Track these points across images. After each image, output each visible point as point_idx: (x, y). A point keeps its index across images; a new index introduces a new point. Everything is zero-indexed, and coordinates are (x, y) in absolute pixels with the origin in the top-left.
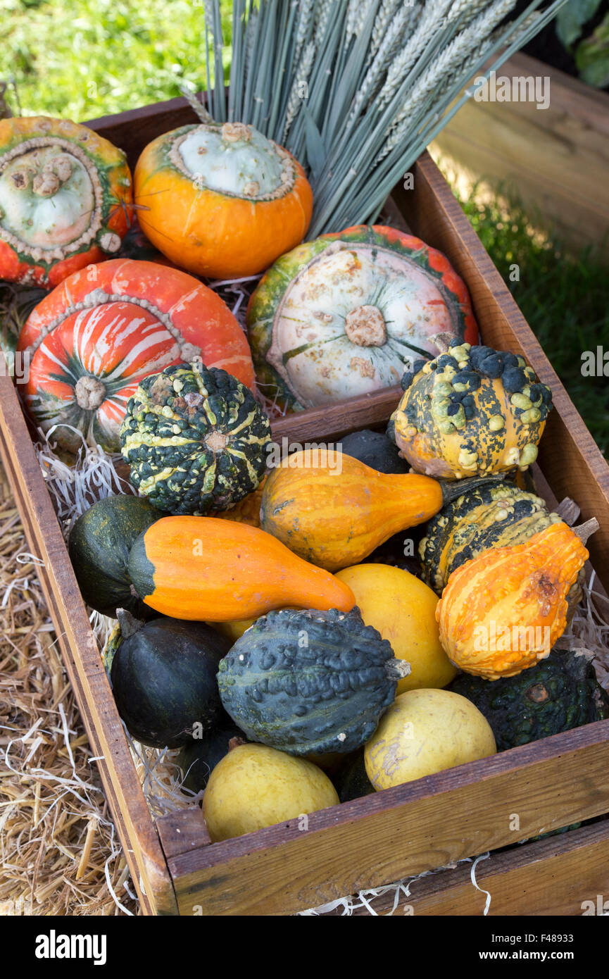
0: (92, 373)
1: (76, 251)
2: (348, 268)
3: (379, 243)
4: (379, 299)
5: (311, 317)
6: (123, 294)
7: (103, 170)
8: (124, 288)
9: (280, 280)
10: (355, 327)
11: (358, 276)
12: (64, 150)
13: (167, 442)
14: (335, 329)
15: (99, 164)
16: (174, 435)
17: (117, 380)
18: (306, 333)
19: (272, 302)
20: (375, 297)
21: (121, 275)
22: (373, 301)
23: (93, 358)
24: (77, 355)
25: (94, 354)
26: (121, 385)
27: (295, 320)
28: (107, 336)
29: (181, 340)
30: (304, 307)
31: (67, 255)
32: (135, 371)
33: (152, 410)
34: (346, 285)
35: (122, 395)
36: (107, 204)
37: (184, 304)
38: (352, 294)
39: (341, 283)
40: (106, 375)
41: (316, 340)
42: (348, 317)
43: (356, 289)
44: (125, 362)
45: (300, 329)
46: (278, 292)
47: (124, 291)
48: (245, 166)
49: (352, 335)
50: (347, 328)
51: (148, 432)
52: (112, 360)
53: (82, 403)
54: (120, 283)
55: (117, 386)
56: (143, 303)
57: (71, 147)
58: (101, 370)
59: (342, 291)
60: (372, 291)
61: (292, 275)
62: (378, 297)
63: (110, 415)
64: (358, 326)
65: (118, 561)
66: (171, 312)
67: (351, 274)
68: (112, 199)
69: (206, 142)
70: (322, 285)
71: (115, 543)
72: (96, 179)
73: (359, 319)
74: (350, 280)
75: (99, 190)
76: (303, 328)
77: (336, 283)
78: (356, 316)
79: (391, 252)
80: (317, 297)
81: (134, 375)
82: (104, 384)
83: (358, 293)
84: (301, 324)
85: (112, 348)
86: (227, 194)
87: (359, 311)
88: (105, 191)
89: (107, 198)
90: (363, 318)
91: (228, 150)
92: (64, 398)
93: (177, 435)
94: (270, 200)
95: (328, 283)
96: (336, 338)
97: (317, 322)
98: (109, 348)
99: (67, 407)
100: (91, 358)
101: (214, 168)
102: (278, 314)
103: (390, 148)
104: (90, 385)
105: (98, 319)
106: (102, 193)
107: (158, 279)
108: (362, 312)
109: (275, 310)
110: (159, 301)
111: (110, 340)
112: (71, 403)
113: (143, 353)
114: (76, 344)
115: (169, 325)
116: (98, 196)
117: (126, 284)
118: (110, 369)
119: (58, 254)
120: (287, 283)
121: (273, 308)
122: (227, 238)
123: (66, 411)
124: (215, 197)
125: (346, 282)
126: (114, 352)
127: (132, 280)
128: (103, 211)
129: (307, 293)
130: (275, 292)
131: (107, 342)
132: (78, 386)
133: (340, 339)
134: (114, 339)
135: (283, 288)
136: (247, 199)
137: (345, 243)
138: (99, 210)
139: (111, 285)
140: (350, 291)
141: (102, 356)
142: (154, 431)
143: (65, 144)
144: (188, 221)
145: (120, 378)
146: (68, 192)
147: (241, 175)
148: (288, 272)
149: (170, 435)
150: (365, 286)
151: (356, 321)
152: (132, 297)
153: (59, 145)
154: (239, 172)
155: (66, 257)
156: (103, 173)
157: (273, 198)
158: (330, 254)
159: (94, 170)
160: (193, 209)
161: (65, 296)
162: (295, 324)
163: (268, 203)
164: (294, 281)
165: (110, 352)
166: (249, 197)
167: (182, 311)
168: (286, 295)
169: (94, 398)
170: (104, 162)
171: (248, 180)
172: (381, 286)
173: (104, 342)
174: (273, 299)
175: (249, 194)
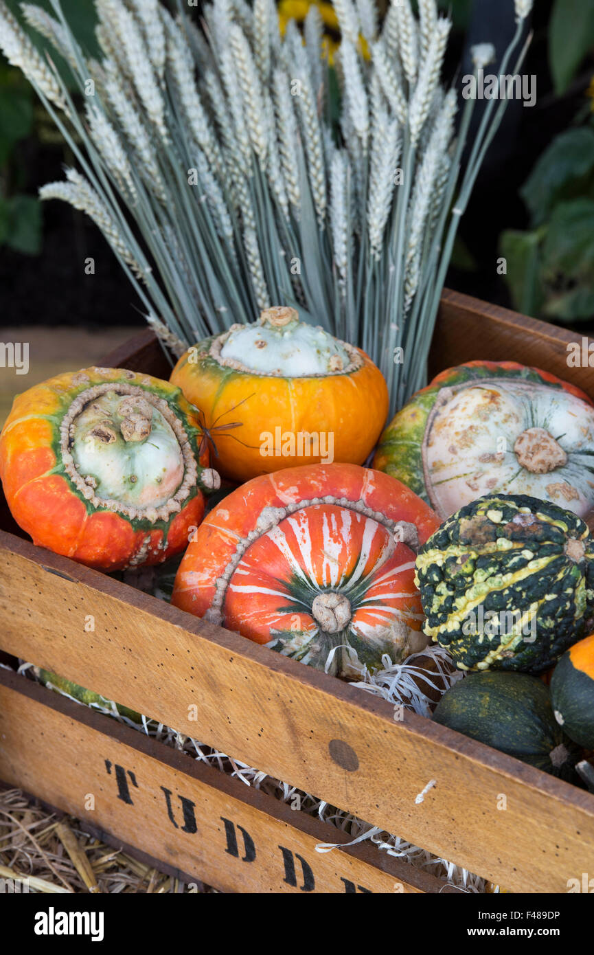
0: (329, 585)
1: (188, 497)
2: (488, 400)
3: (484, 375)
4: (535, 420)
5: (478, 464)
6: (298, 501)
7: (171, 400)
8: (295, 494)
9: (408, 451)
10: (531, 455)
11: (504, 403)
12: (119, 393)
13: (523, 574)
14: (512, 465)
15: (164, 396)
16: (529, 561)
17: (357, 583)
18: (482, 482)
19: (414, 475)
20: (530, 419)
21: (281, 484)
22: (530, 424)
23: (327, 565)
24: (301, 574)
25: (326, 561)
26: (363, 587)
27: (458, 477)
28: (331, 535)
29: (390, 521)
30: (462, 459)
31: (182, 502)
32: (375, 563)
33: (482, 552)
34: (498, 417)
35: (374, 595)
36: (191, 436)
37: (371, 483)
38: (509, 423)
39: (491, 417)
40: (347, 580)
41: (498, 485)
42: (518, 448)
43: (510, 416)
44: (362, 556)
45: (472, 483)
46: (413, 462)
47: (298, 497)
48: (317, 342)
49: (533, 464)
50: (522, 459)
51: (493, 575)
52: (349, 558)
53: (331, 625)
54: (287, 491)
55: (358, 591)
56: (329, 499)
57: (126, 388)
58: (340, 575)
59: (497, 423)
60: (524, 414)
61: (418, 440)
62: (532, 417)
63: (373, 622)
64: (533, 453)
65: (528, 730)
66: (363, 496)
67: (497, 403)
68: (194, 430)
69: (259, 334)
70: (471, 427)
71: (515, 713)
72: (170, 412)
73: (531, 445)
74: (498, 410)
75: (178, 422)
76: (475, 479)
77: (486, 419)
78: (526, 442)
79: (501, 379)
80: (472, 442)
81: (375, 569)
82: (345, 594)
83: (514, 420)
84: (472, 476)
85: (344, 545)
86: (316, 376)
87: (526, 436)
88: (184, 423)
89: (189, 430)
90: (535, 441)
91: (287, 335)
92: (309, 629)
93: (532, 560)
94: (357, 369)
95: (477, 422)
96: (517, 474)
97: (488, 467)
98: (340, 547)
99: (315, 637)
100: (324, 567)
101: (286, 356)
102: (428, 484)
103: (413, 292)
104: (332, 600)
105: (305, 526)
106: (183, 425)
107: (324, 472)
108: (531, 437)
109: (423, 481)
110: (344, 491)
111: (337, 538)
112: (316, 632)
113: (373, 541)
114: (295, 564)
115: (370, 511)
116: (180, 430)
117: (294, 489)
118: (351, 570)
119: (174, 506)
120: (419, 450)
121: (419, 480)
122: (342, 421)
123: (316, 642)
124: (309, 382)
125: (496, 413)
126: (348, 548)
127: (299, 482)
128: (192, 446)
129: (455, 444)
130: (410, 464)
131: (335, 542)
132: (315, 608)
133: (520, 474)
134: (341, 536)
135: (418, 457)
136: (338, 375)
137: (453, 387)
138: (188, 445)
139: (277, 498)
140: (506, 421)
141: (337, 558)
142: (500, 571)
143: (118, 387)
144: (293, 417)
145: (362, 578)
146: (156, 431)
147: (318, 352)
148: (412, 439)
149: (524, 563)
150: (515, 410)
151: (529, 447)
152: (311, 499)
153: (111, 390)
154: (315, 350)
155: (182, 505)
156: (173, 403)
157: (358, 367)
158: (445, 403)
159: (164, 403)
160: (293, 401)
161: (225, 535)
162: (462, 481)
163: (357, 372)
164: (425, 444)
165: (344, 550)
166: (338, 372)
167: (374, 491)
168: (424, 460)
169: (343, 612)
170: (166, 392)
171: (327, 355)
172: (528, 407)
173: (332, 542)
174: (414, 471)
175: (337, 369)
